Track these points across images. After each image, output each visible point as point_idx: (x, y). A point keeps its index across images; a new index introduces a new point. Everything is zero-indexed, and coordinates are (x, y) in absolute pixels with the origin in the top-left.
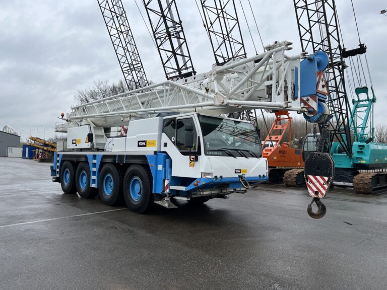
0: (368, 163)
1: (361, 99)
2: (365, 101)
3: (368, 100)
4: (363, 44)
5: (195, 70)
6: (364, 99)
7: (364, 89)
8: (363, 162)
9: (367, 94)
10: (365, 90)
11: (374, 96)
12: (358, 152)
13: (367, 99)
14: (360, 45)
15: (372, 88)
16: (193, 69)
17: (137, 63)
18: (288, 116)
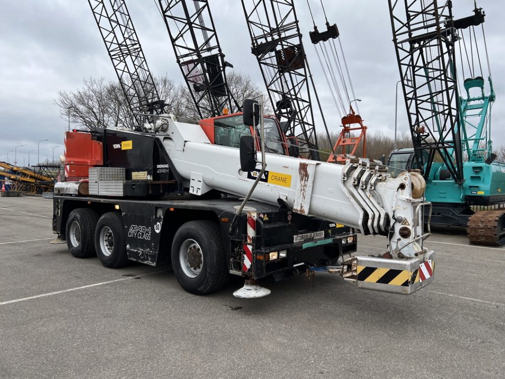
0: (488, 194)
1: (471, 97)
2: (479, 99)
3: (483, 98)
4: (481, 9)
5: (223, 52)
6: (476, 97)
7: (478, 80)
8: (481, 193)
9: (482, 88)
10: (479, 82)
11: (492, 91)
12: (472, 178)
13: (481, 96)
14: (476, 10)
15: (490, 80)
16: (220, 50)
17: (133, 43)
18: (361, 125)
